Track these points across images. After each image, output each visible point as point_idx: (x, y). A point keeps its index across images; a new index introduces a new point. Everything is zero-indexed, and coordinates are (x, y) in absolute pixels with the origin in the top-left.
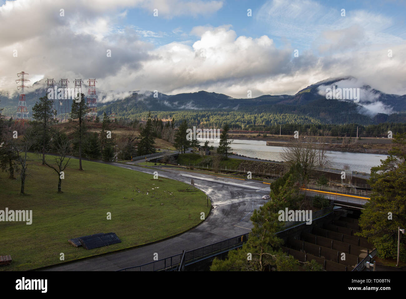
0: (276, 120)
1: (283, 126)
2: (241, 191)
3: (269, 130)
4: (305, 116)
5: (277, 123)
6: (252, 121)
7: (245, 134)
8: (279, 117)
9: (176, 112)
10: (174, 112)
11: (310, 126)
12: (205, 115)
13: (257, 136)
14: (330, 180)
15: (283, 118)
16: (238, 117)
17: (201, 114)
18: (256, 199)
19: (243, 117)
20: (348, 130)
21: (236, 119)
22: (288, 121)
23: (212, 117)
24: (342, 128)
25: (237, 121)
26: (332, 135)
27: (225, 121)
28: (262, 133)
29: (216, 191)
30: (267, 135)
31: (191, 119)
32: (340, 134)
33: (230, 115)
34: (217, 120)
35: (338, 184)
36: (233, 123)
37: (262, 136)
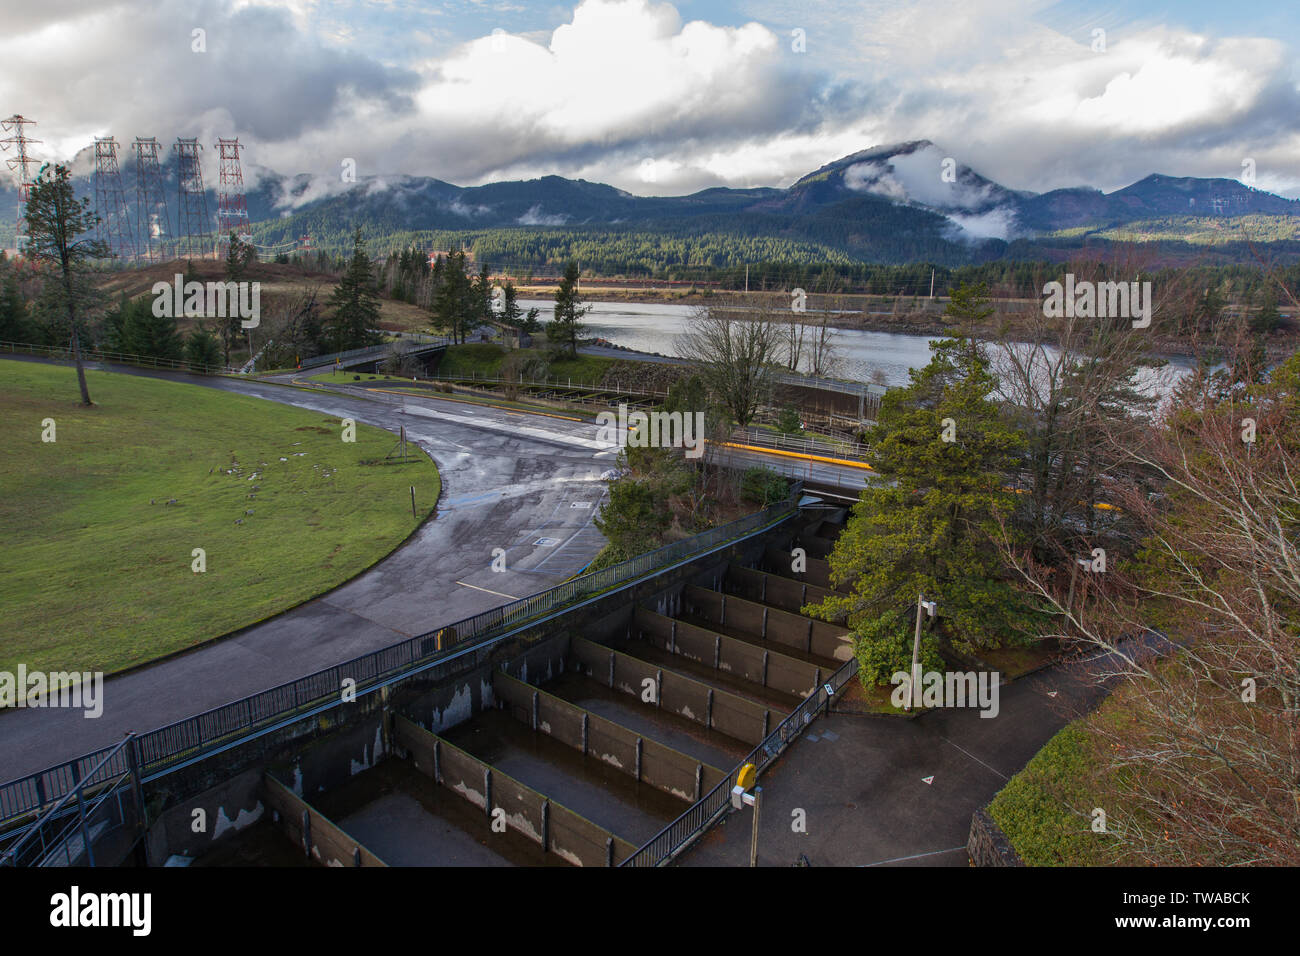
0: (740, 254)
1: (755, 268)
2: (554, 455)
3: (717, 279)
4: (810, 244)
5: (742, 259)
6: (680, 255)
7: (659, 290)
8: (749, 245)
9: (482, 233)
10: (476, 233)
11: (820, 267)
12: (560, 240)
13: (689, 293)
14: (832, 412)
15: (757, 249)
16: (645, 246)
17: (549, 237)
18: (579, 483)
19: (658, 246)
20: (912, 277)
21: (639, 251)
22: (769, 256)
23: (578, 247)
24: (898, 274)
25: (642, 255)
26: (874, 291)
27: (612, 257)
28: (702, 286)
29: (476, 460)
30: (714, 291)
31: (523, 251)
32: (892, 290)
33: (624, 240)
34: (591, 252)
35: (850, 423)
36: (632, 261)
37: (701, 294)
